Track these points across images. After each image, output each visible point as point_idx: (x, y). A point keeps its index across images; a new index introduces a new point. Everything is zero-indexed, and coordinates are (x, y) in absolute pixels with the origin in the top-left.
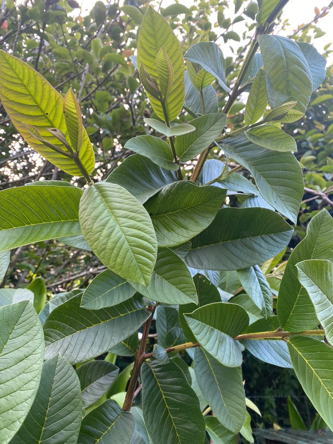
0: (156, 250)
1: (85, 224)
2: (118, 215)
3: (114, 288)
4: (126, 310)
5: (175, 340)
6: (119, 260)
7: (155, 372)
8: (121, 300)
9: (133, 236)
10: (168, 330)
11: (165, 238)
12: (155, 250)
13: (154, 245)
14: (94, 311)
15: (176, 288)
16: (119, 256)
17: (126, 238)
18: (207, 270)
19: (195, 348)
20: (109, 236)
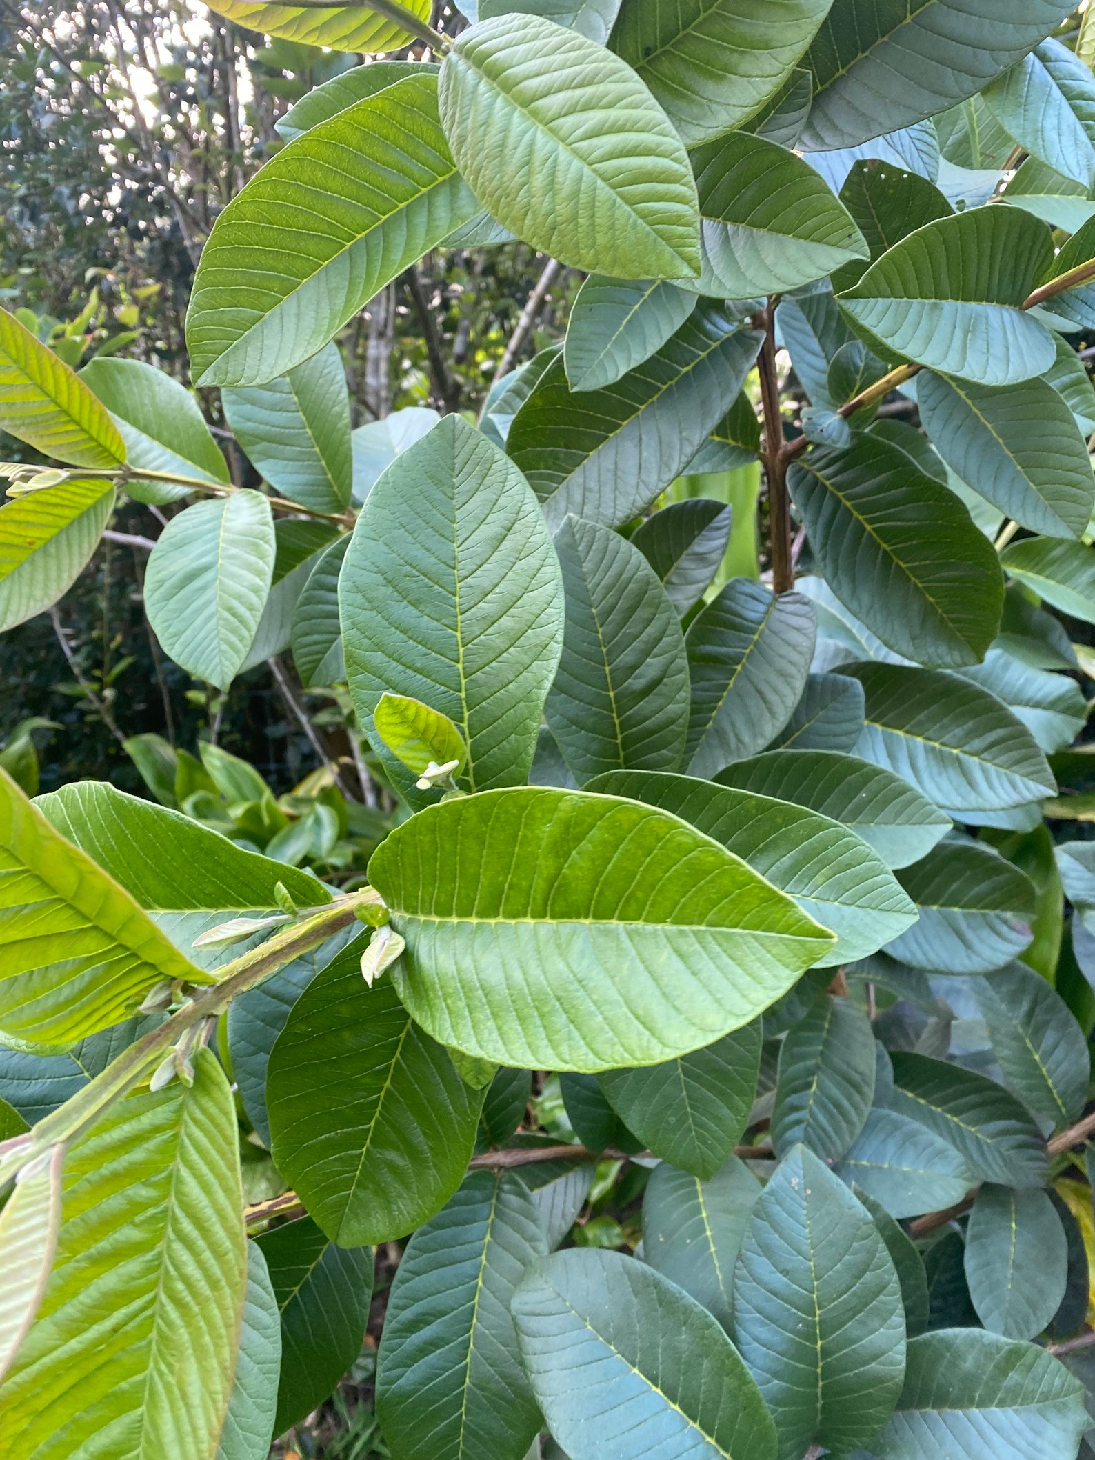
0: (686, 167)
1: (480, 181)
2: (550, 114)
3: (636, 307)
4: (693, 353)
5: (858, 377)
6: (601, 240)
7: (828, 478)
8: (668, 333)
9: (611, 156)
10: (827, 358)
11: (714, 107)
12: (683, 169)
13: (676, 154)
14: (608, 388)
15: (794, 240)
16: (597, 229)
17: (595, 171)
18: (887, 136)
19: (915, 378)
20: (551, 185)
